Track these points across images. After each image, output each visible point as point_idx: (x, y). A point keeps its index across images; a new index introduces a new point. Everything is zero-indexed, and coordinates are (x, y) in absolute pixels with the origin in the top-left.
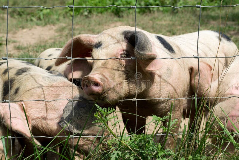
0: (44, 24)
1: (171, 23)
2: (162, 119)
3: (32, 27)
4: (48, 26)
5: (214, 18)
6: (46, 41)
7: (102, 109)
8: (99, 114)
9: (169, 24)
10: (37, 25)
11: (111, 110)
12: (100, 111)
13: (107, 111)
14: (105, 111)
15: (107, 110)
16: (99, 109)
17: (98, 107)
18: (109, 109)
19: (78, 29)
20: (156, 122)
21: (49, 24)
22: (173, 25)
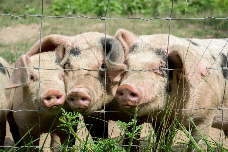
0: (28, 23)
1: (151, 25)
2: (127, 125)
3: (16, 25)
4: (32, 24)
5: (192, 22)
6: (29, 40)
7: (67, 114)
8: (65, 118)
9: (149, 27)
10: (21, 23)
11: (77, 115)
12: (65, 116)
13: (73, 116)
14: (70, 116)
15: (73, 114)
16: (64, 113)
17: (64, 111)
18: (75, 114)
19: (60, 29)
20: (121, 127)
21: (33, 23)
22: (153, 27)
